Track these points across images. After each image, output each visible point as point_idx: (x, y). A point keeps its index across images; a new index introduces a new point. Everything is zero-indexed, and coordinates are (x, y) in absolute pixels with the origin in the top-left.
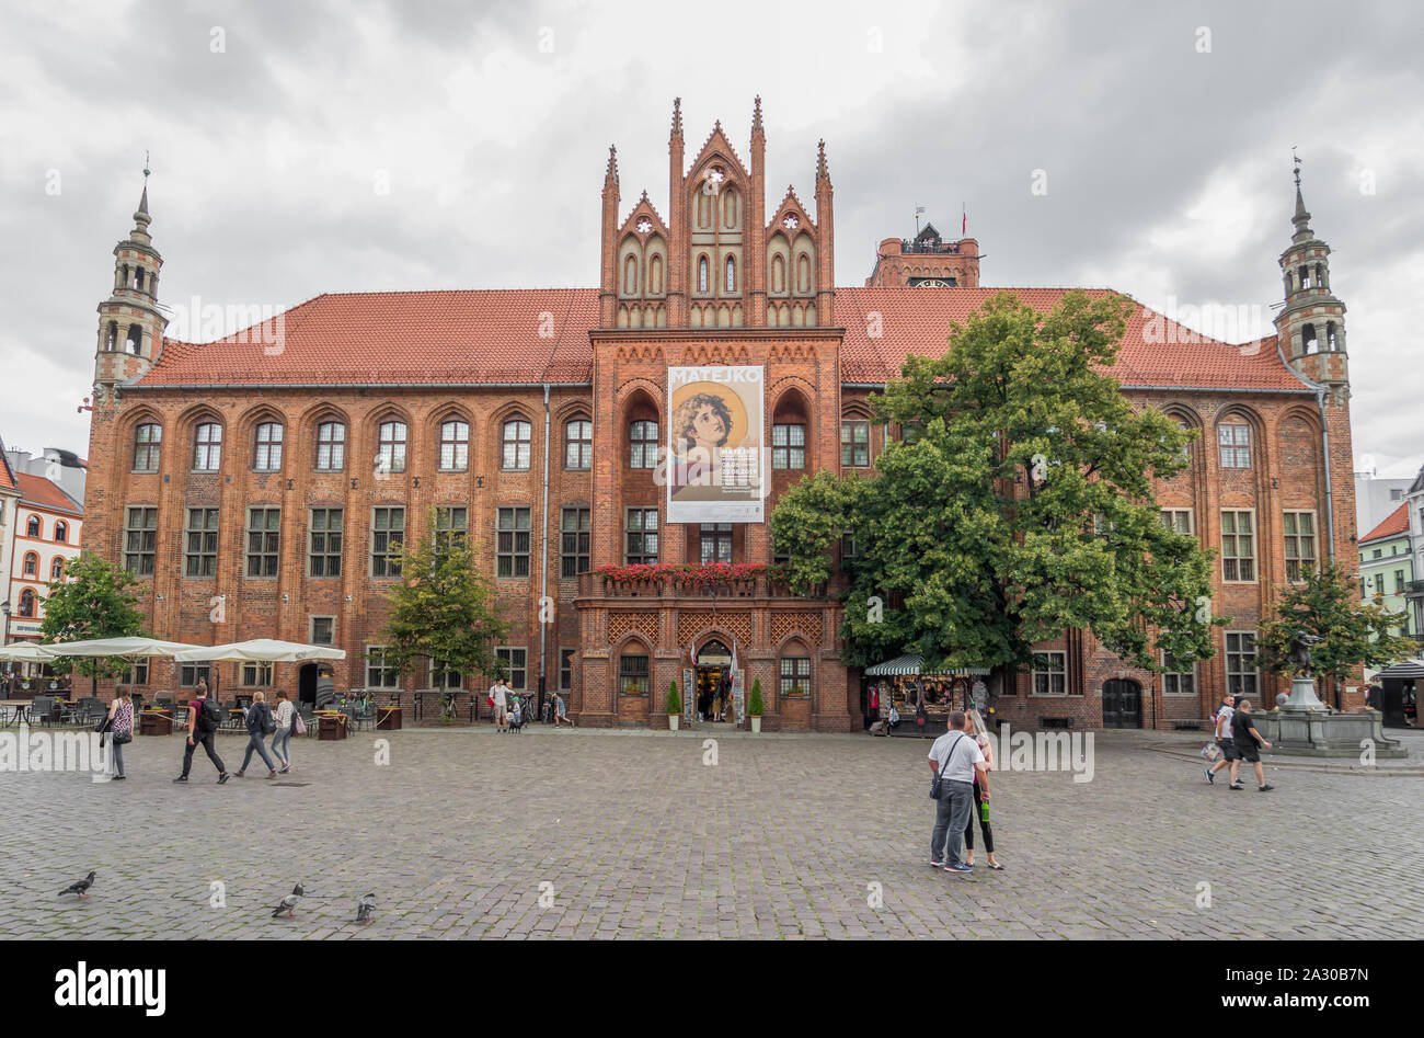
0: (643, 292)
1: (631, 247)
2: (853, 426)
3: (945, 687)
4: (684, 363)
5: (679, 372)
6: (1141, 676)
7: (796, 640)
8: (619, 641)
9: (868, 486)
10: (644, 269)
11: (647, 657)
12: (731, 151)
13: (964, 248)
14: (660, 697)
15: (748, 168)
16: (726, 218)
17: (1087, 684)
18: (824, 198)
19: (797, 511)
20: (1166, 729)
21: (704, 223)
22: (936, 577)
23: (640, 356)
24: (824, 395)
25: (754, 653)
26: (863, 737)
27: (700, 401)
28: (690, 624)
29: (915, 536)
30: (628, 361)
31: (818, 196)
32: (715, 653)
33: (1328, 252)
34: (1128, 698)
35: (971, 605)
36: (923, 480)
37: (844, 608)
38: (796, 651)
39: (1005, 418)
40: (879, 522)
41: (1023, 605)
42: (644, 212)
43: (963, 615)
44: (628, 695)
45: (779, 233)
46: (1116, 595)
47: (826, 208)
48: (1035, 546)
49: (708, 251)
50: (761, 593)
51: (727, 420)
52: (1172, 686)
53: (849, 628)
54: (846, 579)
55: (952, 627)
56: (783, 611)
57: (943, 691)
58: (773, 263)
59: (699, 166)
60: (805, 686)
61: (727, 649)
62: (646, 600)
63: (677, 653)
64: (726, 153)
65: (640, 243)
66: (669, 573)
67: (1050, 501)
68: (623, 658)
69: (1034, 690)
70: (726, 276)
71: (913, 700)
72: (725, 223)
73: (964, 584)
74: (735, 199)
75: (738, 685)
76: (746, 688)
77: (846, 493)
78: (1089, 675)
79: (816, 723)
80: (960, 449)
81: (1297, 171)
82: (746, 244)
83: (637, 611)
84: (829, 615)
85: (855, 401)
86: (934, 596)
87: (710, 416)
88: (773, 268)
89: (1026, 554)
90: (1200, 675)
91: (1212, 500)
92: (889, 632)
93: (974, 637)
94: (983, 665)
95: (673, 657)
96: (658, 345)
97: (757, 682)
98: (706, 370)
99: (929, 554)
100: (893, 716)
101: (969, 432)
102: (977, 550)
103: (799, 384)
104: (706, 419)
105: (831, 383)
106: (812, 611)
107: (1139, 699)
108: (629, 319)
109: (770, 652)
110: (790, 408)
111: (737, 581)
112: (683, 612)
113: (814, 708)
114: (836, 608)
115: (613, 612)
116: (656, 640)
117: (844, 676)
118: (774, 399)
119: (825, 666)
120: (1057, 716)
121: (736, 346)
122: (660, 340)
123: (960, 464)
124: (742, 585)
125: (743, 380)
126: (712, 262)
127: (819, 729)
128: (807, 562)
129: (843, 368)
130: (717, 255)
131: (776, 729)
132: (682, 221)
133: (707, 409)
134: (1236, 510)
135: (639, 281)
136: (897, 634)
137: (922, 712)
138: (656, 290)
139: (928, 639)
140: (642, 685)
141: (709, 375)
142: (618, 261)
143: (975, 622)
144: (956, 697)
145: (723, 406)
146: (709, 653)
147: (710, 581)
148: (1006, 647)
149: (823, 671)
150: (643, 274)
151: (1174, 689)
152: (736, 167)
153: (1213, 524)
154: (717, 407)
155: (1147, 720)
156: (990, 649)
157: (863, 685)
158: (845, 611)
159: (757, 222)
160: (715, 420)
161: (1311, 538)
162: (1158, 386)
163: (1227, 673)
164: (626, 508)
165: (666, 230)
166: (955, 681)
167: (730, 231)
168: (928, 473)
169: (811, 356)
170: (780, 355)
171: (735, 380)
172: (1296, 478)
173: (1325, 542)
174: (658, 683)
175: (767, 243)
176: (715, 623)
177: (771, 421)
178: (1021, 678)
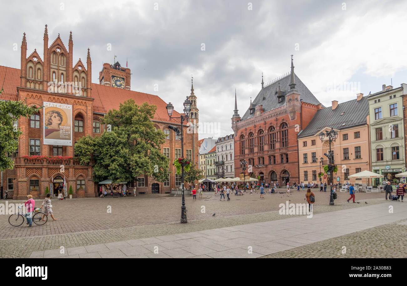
0: (35, 78)
1: (30, 64)
2: (96, 123)
3: (117, 186)
4: (48, 101)
5: (47, 103)
6: (159, 183)
7: (81, 176)
8: (29, 176)
9: (100, 140)
10: (35, 72)
11: (38, 180)
12: (63, 45)
13: (127, 71)
14: (43, 191)
15: (68, 50)
16: (61, 63)
17: (148, 185)
18: (89, 64)
19: (82, 145)
20: (164, 194)
21: (54, 62)
22: (115, 163)
23: (34, 97)
24: (89, 115)
25: (70, 179)
26: (98, 198)
27: (53, 112)
28: (51, 172)
29: (110, 153)
30: (30, 98)
31: (87, 63)
32: (59, 179)
33: (196, 98)
34: (157, 187)
35: (123, 168)
36: (112, 141)
37: (94, 168)
38: (81, 178)
39: (131, 128)
40: (102, 149)
41: (133, 169)
42: (35, 54)
43: (121, 171)
44: (32, 191)
45: (76, 70)
46: (150, 168)
47: (90, 67)
48: (135, 157)
49: (55, 70)
50: (72, 164)
51: (61, 118)
52: (165, 184)
53: (95, 173)
54: (94, 161)
55: (118, 173)
56: (78, 169)
57: (117, 187)
58: (75, 78)
59: (53, 46)
60: (84, 187)
61: (62, 178)
62: (38, 165)
63: (48, 179)
64: (61, 45)
65: (34, 64)
66: (45, 158)
67: (139, 148)
68: (30, 181)
69: (138, 186)
70: (61, 79)
71: (110, 189)
72: (61, 64)
73: (121, 164)
74: (64, 58)
75: (65, 187)
76: (68, 188)
77: (94, 141)
78: (149, 183)
79: (86, 195)
80: (121, 134)
81: (192, 80)
82: (67, 71)
83: (35, 168)
84: (90, 170)
85: (96, 116)
86: (114, 167)
87: (56, 116)
88: (75, 79)
89: (134, 159)
90: (170, 182)
91: (173, 146)
92: (104, 174)
93: (123, 176)
94: (125, 181)
95: (47, 180)
96: (40, 95)
97: (71, 186)
98: (55, 104)
99: (114, 157)
100: (105, 193)
101: (123, 130)
102: (124, 157)
103: (82, 111)
104: (55, 117)
105: (91, 112)
106: (85, 169)
107: (159, 188)
108: (30, 85)
109: (74, 179)
110: (79, 117)
111: (65, 161)
112: (49, 169)
113: (86, 192)
114: (91, 168)
115: (27, 168)
116: (41, 176)
117: (94, 184)
118: (75, 114)
119: (88, 182)
120: (142, 192)
121: (64, 99)
122: (41, 93)
123: (121, 138)
124: (66, 162)
125: (66, 108)
126: (57, 74)
127: (87, 197)
128: (84, 157)
129: (94, 108)
130: (58, 72)
131: (76, 197)
132: (48, 61)
133: (55, 115)
134: (178, 149)
135: (34, 74)
136: (107, 175)
137: (112, 192)
138: (39, 78)
139: (113, 176)
140: (37, 188)
141: (56, 106)
142: (26, 68)
143: (124, 172)
144: (119, 188)
145: (60, 114)
146: (56, 179)
147: (57, 161)
148: (130, 178)
149: (88, 183)
150: (35, 74)
151: (166, 185)
152: (64, 49)
153: (173, 151)
154: (59, 115)
155: (160, 192)
156: (127, 178)
157: (98, 186)
158: (94, 169)
159: (70, 66)
160: (58, 118)
161: (191, 155)
162: (164, 122)
163: (175, 182)
164: (29, 139)
165: (42, 62)
166: (119, 185)
167: (62, 66)
168: (114, 139)
169: (85, 104)
170: (77, 103)
171: (64, 108)
172: (189, 143)
173: (193, 156)
174: (42, 187)
175: (73, 72)
176: (59, 172)
177: (74, 119)
178: (135, 184)
